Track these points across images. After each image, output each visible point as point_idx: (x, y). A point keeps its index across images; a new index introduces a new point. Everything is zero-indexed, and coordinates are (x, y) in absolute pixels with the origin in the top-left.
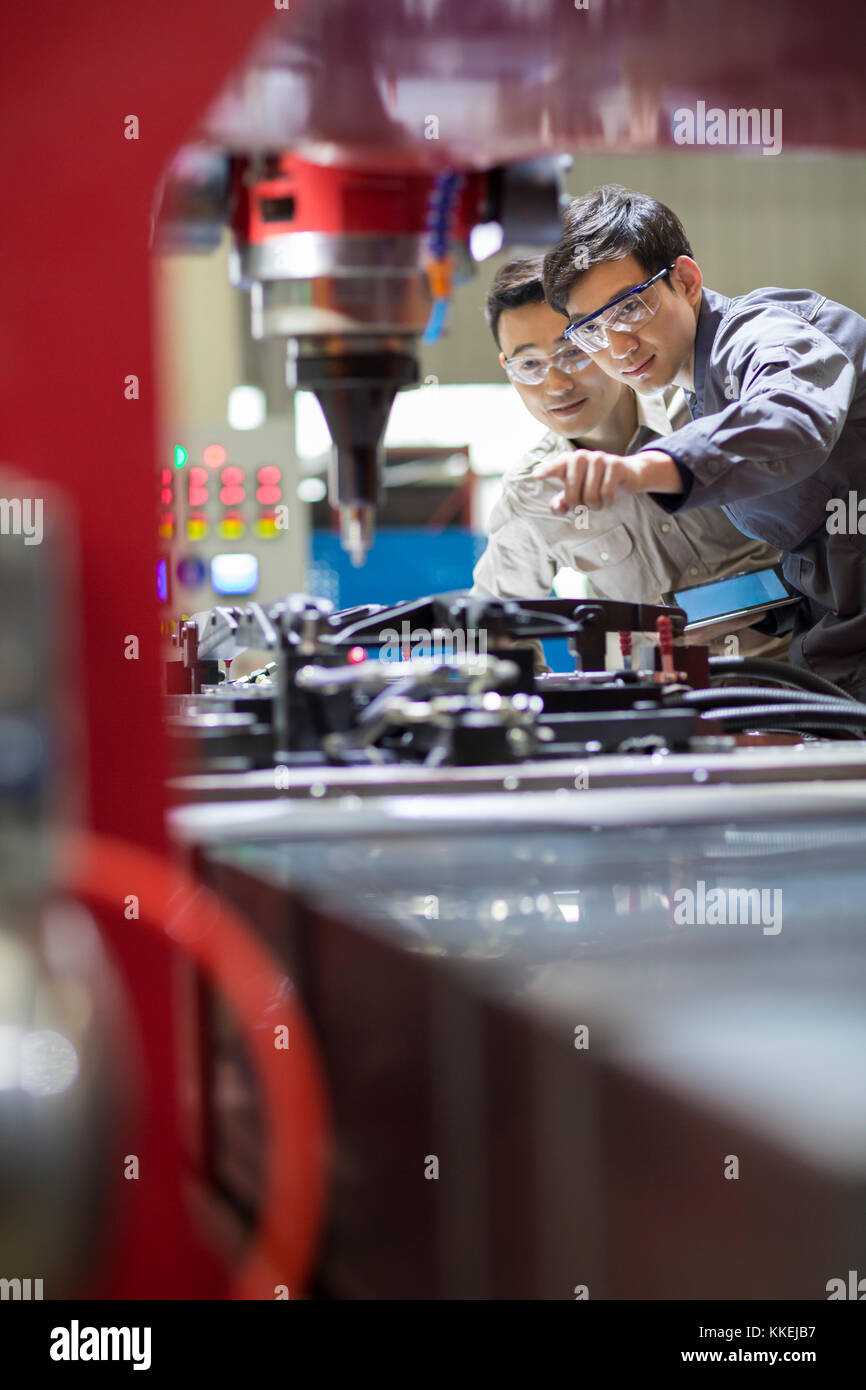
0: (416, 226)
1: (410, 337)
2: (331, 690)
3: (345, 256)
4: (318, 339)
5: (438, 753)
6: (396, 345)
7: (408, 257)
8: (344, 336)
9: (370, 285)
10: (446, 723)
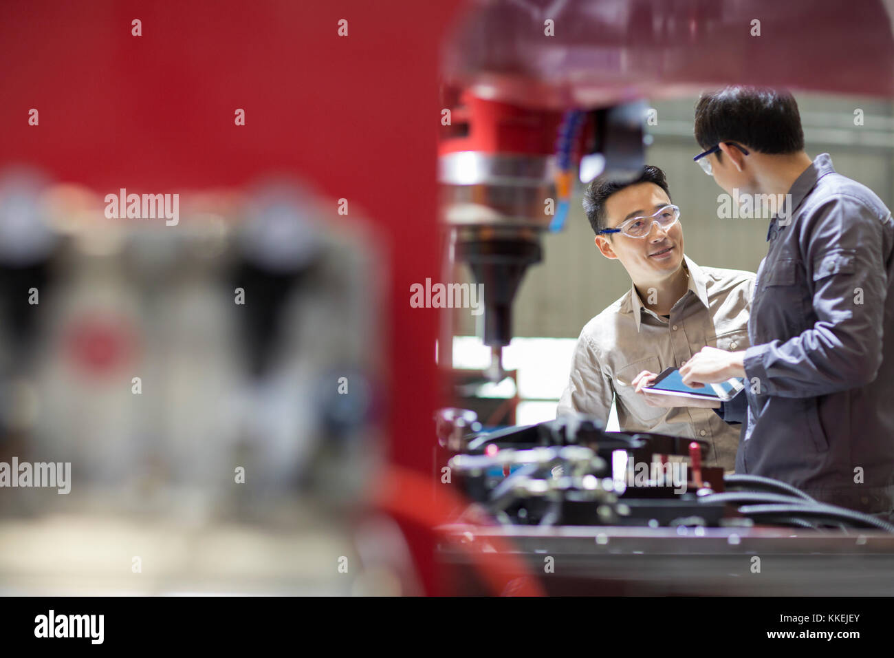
0: (546, 149)
1: (538, 229)
2: (475, 474)
3: (498, 168)
4: (476, 228)
5: (550, 518)
6: (528, 235)
7: (539, 172)
8: (494, 227)
9: (512, 191)
10: (554, 497)
